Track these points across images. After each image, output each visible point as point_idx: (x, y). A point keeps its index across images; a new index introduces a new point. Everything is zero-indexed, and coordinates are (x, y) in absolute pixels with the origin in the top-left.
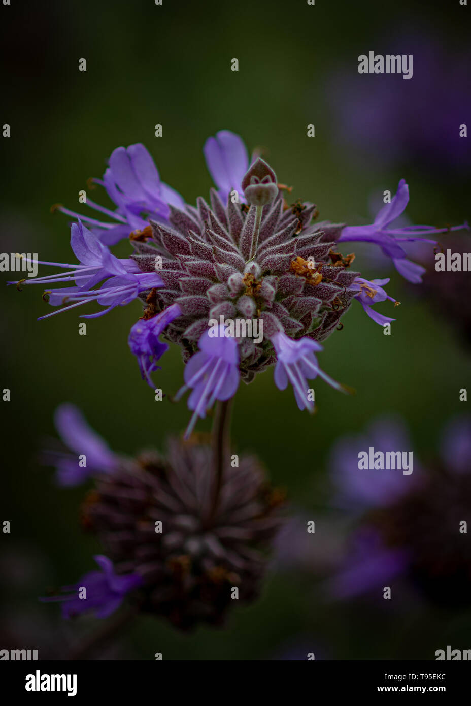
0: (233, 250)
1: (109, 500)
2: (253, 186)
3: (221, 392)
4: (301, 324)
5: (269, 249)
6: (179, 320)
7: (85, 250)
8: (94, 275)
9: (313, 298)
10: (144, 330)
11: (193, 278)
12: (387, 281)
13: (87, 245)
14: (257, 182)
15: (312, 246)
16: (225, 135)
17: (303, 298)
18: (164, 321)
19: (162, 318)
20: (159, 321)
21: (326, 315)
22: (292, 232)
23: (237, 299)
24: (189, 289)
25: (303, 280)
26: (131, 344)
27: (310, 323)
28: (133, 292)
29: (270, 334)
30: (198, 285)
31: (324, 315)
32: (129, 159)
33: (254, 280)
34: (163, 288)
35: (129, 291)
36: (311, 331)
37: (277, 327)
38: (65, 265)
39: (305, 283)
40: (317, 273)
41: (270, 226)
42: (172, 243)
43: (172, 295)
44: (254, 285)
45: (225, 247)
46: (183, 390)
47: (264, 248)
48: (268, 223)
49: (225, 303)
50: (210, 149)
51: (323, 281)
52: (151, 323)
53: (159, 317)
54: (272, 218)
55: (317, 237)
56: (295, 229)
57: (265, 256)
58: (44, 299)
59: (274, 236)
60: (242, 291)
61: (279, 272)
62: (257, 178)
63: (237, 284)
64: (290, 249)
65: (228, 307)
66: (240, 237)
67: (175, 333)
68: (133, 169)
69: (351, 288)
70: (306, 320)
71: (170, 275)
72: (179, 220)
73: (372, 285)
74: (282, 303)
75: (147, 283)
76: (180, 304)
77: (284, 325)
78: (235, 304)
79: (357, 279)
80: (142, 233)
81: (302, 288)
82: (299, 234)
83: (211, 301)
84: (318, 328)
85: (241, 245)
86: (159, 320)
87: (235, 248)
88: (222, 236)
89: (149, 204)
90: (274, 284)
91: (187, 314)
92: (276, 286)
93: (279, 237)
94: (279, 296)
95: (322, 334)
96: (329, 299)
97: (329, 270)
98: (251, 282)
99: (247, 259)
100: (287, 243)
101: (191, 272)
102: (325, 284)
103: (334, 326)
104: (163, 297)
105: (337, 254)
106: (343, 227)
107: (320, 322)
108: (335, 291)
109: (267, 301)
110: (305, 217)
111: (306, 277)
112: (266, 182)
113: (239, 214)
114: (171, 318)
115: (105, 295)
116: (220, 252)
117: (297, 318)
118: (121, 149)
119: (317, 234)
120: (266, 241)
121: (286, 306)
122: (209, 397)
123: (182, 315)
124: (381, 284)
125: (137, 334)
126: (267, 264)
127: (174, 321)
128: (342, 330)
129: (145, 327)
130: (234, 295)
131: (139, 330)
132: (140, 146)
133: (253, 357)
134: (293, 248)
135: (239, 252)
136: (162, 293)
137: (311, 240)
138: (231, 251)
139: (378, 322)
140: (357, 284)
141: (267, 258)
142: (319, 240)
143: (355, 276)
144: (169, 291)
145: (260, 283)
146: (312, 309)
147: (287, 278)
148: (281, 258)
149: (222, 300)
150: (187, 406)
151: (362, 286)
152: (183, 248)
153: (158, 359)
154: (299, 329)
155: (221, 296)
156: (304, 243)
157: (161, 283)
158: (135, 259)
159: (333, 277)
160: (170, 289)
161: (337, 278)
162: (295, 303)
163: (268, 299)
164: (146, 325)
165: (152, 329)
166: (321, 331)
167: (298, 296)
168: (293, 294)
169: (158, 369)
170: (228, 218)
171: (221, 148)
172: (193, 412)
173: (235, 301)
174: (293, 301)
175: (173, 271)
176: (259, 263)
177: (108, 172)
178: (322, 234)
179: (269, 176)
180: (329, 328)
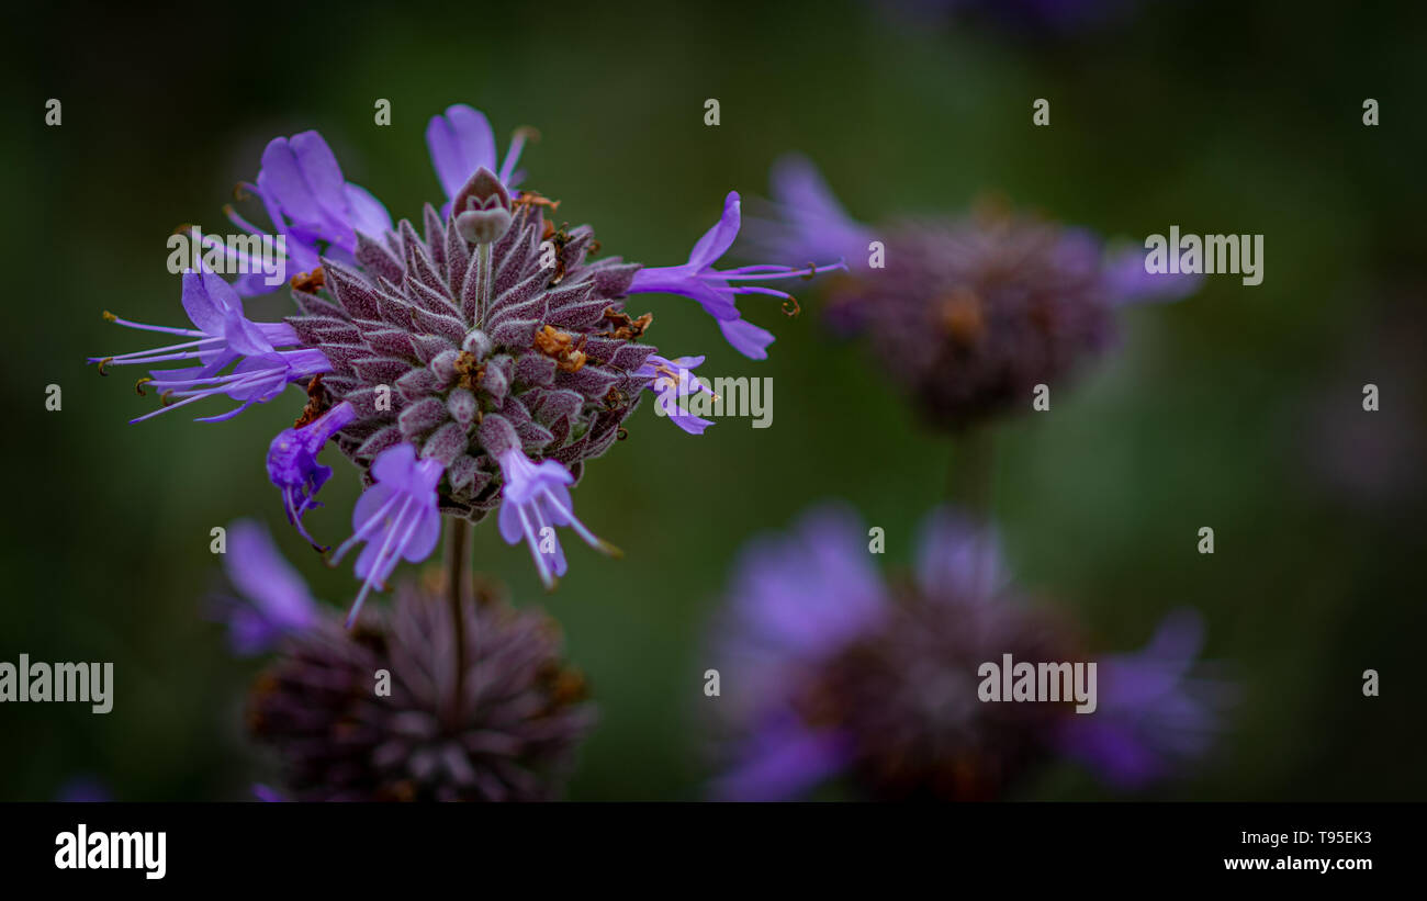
0: (448, 311)
1: (292, 687)
2: (469, 214)
3: (409, 547)
4: (550, 435)
5: (505, 310)
6: (354, 427)
7: (209, 310)
8: (223, 350)
9: (571, 392)
10: (292, 444)
11: (377, 360)
12: (700, 360)
13: (214, 301)
14: (477, 207)
15: (576, 305)
16: (459, 113)
17: (557, 391)
18: (326, 429)
19: (322, 425)
20: (317, 431)
21: (596, 418)
22: (545, 281)
23: (448, 393)
24: (371, 378)
25: (553, 364)
26: (270, 468)
27: (567, 431)
28: (279, 382)
29: (498, 451)
30: (384, 369)
31: (592, 418)
32: (294, 157)
33: (474, 363)
34: (331, 373)
35: (275, 378)
36: (570, 444)
37: (508, 442)
38: (182, 331)
39: (557, 370)
40: (578, 352)
41: (511, 269)
42: (351, 298)
43: (344, 386)
44: (473, 372)
45: (435, 306)
46: (347, 545)
47: (499, 307)
48: (510, 264)
49: (428, 399)
50: (435, 135)
51: (590, 362)
52: (305, 432)
53: (318, 424)
54: (516, 257)
55: (584, 290)
56: (550, 276)
57: (502, 319)
58: (139, 391)
59: (516, 288)
60: (455, 379)
61: (516, 350)
62: (477, 199)
63: (444, 370)
64: (538, 311)
65: (431, 407)
66: (461, 288)
67: (349, 447)
68: (300, 172)
69: (641, 372)
70: (560, 428)
71: (341, 353)
72: (371, 257)
73: (673, 367)
74: (522, 399)
75: (302, 366)
76: (354, 402)
77: (522, 437)
78: (444, 400)
79: (650, 357)
80: (309, 278)
81: (553, 375)
82: (559, 284)
83: (404, 397)
84: (581, 439)
85: (463, 301)
86: (319, 427)
87: (454, 307)
88: (431, 287)
89: (326, 230)
90: (508, 369)
91: (366, 418)
92: (512, 373)
93: (525, 289)
94: (515, 387)
95: (588, 448)
96: (597, 393)
97: (602, 345)
98: (468, 368)
99: (471, 324)
100: (534, 301)
101: (374, 348)
102: (593, 369)
103: (607, 436)
104: (329, 387)
105: (621, 315)
106: (635, 270)
107: (586, 429)
108: (606, 381)
109: (496, 397)
110: (570, 254)
111: (558, 359)
112: (492, 205)
113: (465, 250)
114: (339, 425)
115: (233, 386)
116: (424, 315)
117: (545, 424)
118: (279, 140)
119: (585, 284)
120: (502, 297)
121: (527, 404)
122: (389, 556)
123: (358, 419)
124: (691, 365)
125: (282, 452)
126: (499, 335)
127: (346, 428)
128: (625, 441)
129: (294, 440)
130: (443, 386)
131: (284, 446)
132: (312, 133)
133: (473, 487)
134: (543, 308)
135: (459, 313)
136: (328, 383)
137: (576, 295)
138: (444, 313)
139: (684, 428)
140: (652, 366)
141: (502, 325)
142: (588, 293)
143: (647, 352)
144: (338, 378)
145: (483, 369)
146: (569, 410)
147: (530, 360)
148: (520, 327)
149: (423, 395)
150: (353, 573)
151: (658, 368)
152: (368, 306)
153: (315, 491)
154: (547, 442)
155: (420, 389)
156: (564, 300)
157: (328, 366)
158: (292, 323)
159: (607, 357)
160: (342, 375)
161: (615, 357)
162: (543, 399)
163: (496, 394)
164: (297, 437)
165: (305, 443)
166: (587, 444)
167: (547, 388)
168: (540, 385)
169: (319, 507)
170: (447, 256)
171: (451, 132)
172: (362, 582)
173: (444, 397)
174: (539, 397)
175: (347, 346)
176: (489, 333)
177: (261, 177)
178: (592, 284)
179: (496, 197)
180: (601, 438)
